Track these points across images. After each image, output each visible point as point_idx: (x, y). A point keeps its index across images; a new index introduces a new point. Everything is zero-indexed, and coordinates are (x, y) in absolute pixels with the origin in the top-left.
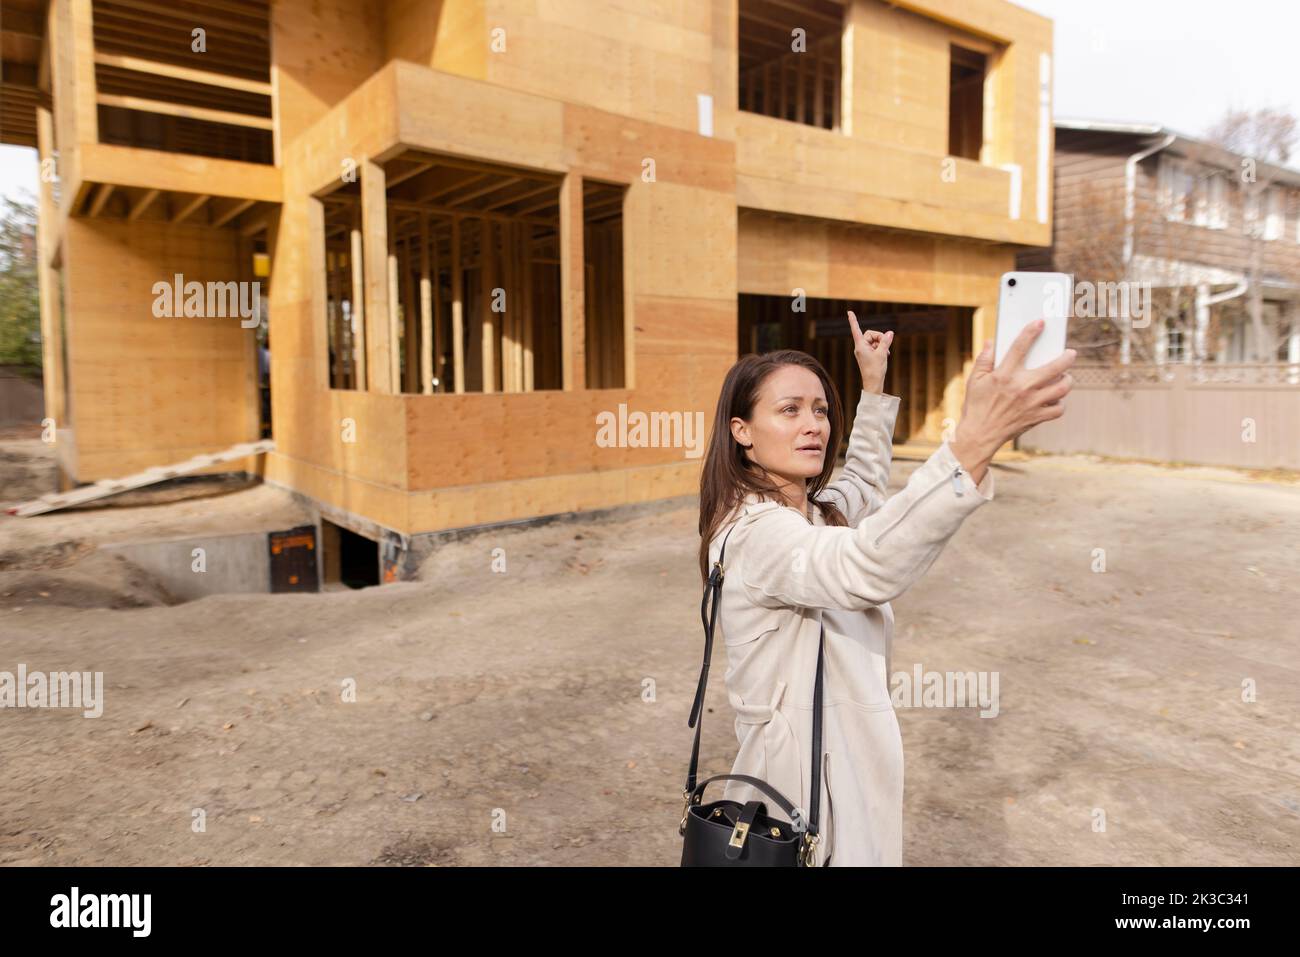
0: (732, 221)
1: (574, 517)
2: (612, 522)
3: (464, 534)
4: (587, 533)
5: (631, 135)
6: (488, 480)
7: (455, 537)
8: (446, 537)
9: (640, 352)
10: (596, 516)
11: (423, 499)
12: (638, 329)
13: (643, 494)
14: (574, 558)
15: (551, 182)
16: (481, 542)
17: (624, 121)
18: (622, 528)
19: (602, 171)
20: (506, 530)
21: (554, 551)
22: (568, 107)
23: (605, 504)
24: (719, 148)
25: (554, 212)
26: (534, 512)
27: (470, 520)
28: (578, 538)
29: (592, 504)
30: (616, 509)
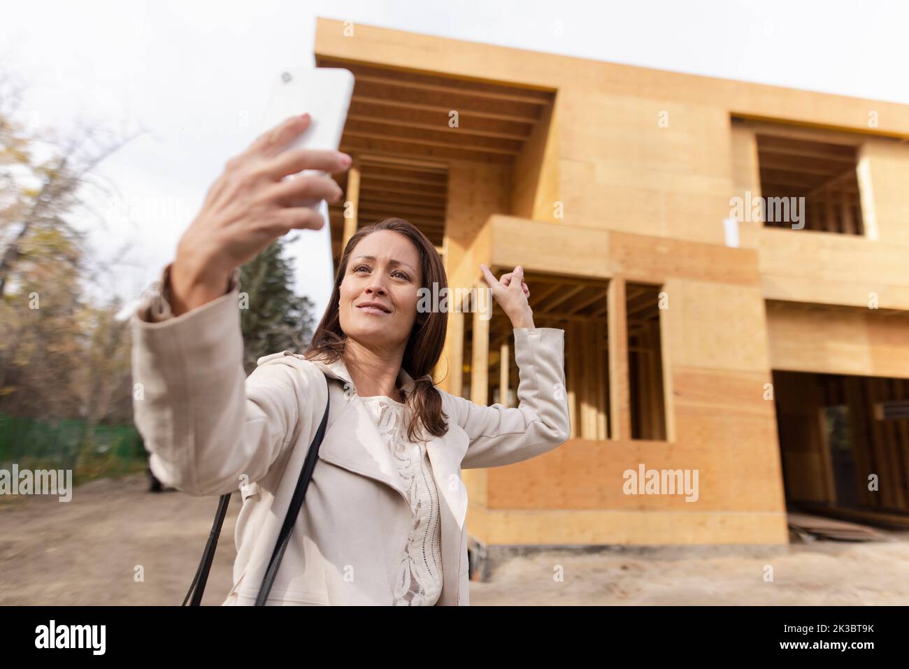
0: (760, 309)
1: (623, 550)
2: (660, 559)
3: (529, 551)
4: (634, 565)
5: (663, 249)
6: (549, 507)
7: (520, 552)
8: (514, 551)
9: (679, 412)
10: (643, 551)
11: (497, 516)
12: (676, 393)
13: (688, 537)
14: (615, 585)
15: (599, 286)
16: (541, 560)
17: (657, 240)
18: (665, 565)
19: (640, 274)
20: (563, 553)
21: (599, 576)
22: (613, 234)
23: (652, 541)
24: (745, 255)
25: (603, 302)
26: (587, 539)
27: (532, 539)
28: (624, 568)
29: (640, 540)
30: (662, 548)
